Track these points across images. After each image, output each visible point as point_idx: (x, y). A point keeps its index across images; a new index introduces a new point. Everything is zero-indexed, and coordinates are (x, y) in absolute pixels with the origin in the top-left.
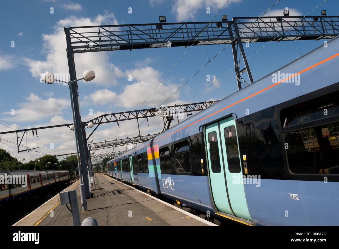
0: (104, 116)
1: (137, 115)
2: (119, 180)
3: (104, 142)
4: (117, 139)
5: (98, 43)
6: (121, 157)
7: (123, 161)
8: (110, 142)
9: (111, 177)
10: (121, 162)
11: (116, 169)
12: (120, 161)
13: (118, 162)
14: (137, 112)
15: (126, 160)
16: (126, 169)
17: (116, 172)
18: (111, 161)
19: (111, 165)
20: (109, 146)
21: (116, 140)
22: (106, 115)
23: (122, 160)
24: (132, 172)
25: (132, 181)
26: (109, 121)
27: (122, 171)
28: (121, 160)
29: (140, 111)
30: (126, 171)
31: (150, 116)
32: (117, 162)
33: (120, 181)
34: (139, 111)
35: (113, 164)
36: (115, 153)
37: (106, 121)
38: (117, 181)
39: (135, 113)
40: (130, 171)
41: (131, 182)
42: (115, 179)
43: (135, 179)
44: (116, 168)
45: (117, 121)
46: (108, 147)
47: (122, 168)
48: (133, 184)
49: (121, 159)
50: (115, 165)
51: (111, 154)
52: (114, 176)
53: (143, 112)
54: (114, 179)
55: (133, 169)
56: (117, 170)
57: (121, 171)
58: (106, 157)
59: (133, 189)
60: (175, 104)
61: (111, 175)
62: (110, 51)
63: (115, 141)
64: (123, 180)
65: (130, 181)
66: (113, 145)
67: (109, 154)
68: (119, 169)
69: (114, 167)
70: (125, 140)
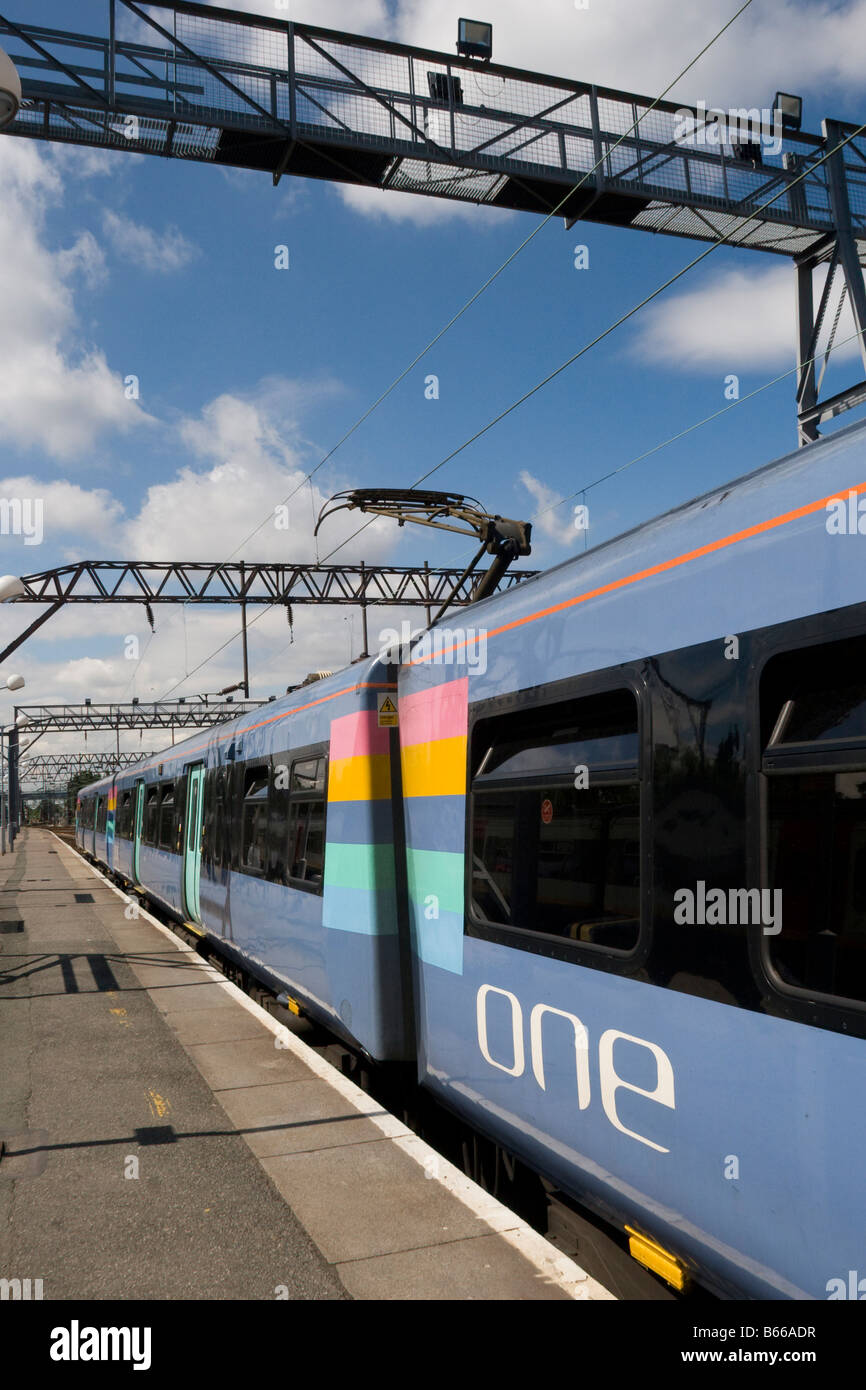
0: (85, 570)
1: (246, 586)
2: (119, 880)
3: (82, 706)
4: (140, 702)
5: (97, 84)
6: (145, 773)
7: (151, 792)
8: (105, 711)
9: (88, 857)
10: (141, 797)
11: (111, 825)
12: (135, 790)
13: (127, 796)
14: (248, 574)
15: (168, 788)
16: (165, 833)
17: (111, 841)
18: (96, 788)
19: (94, 803)
20: (100, 724)
21: (135, 703)
22: (98, 565)
23: (146, 786)
24: (194, 858)
25: (185, 906)
26: (107, 596)
27: (138, 840)
28: (142, 787)
29: (263, 573)
30: (160, 844)
31: (303, 600)
32: (119, 793)
33: (125, 889)
34: (259, 568)
35: (103, 801)
36: (122, 759)
37: (94, 591)
38: (111, 885)
39: (235, 576)
40: (181, 852)
41: (179, 911)
42: (104, 872)
43: (205, 903)
44: (111, 820)
45: (148, 599)
46: (97, 727)
47: (140, 823)
48: (190, 926)
49: (140, 781)
50: (112, 806)
51: (104, 760)
52: (101, 857)
53: (273, 574)
54: (97, 873)
55: (203, 844)
56: (118, 830)
57: (133, 839)
58: (83, 769)
59: (189, 964)
60: (426, 563)
61: (88, 850)
62: (161, 154)
63: (131, 707)
64: (140, 885)
65: (178, 902)
66: (118, 721)
67: (100, 757)
68: (125, 829)
69: (105, 816)
70: (173, 709)
